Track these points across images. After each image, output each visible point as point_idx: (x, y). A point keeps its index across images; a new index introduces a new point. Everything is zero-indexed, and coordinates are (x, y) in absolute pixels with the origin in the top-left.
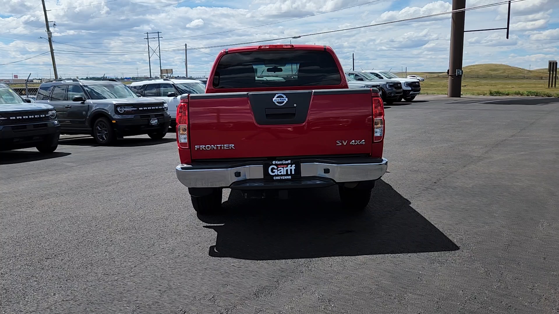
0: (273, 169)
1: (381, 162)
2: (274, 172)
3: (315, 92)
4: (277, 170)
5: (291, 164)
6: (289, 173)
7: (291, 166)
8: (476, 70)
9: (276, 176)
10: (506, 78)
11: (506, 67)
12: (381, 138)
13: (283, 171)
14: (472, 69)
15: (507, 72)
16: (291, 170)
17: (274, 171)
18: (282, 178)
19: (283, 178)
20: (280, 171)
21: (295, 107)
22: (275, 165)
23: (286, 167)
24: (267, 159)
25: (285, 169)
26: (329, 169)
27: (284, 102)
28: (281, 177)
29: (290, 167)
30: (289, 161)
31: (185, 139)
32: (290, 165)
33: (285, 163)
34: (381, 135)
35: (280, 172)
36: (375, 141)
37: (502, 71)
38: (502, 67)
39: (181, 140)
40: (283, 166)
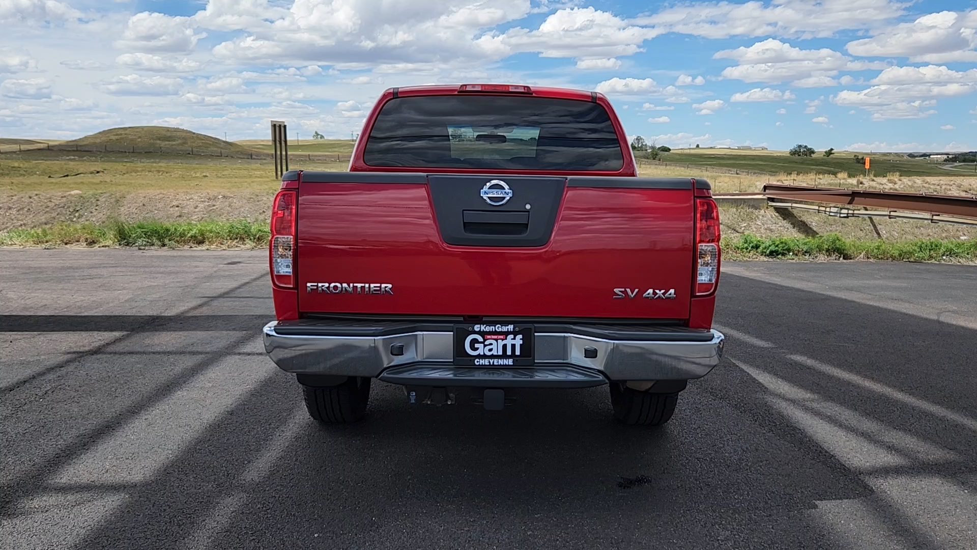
0: (474, 341)
1: (711, 340)
2: (477, 349)
3: (571, 180)
4: (482, 345)
5: (515, 333)
6: (509, 353)
7: (514, 339)
8: (130, 137)
9: (479, 357)
10: (189, 154)
11: (188, 134)
12: (712, 287)
13: (496, 348)
14: (121, 134)
15: (189, 144)
16: (513, 346)
17: (477, 345)
18: (493, 362)
19: (495, 364)
20: (490, 347)
21: (528, 211)
22: (479, 333)
23: (503, 340)
24: (462, 319)
25: (501, 343)
26: (596, 349)
27: (504, 198)
28: (491, 362)
29: (512, 339)
30: (511, 327)
31: (288, 266)
32: (512, 336)
33: (500, 330)
34: (710, 280)
35: (490, 350)
36: (698, 294)
37: (180, 141)
38: (178, 134)
39: (280, 269)
40: (495, 337)
